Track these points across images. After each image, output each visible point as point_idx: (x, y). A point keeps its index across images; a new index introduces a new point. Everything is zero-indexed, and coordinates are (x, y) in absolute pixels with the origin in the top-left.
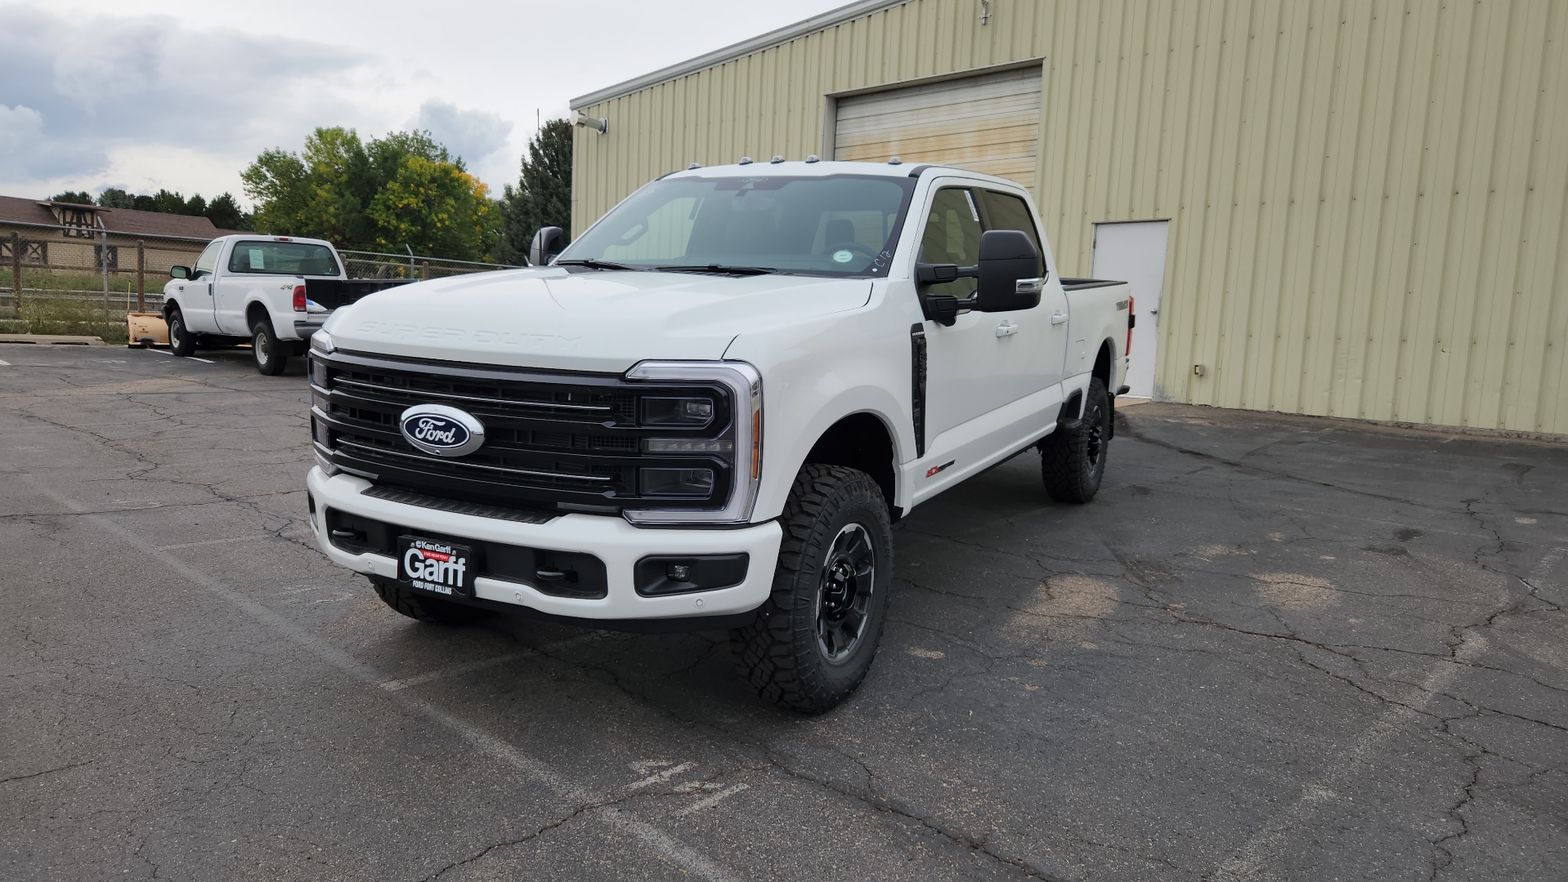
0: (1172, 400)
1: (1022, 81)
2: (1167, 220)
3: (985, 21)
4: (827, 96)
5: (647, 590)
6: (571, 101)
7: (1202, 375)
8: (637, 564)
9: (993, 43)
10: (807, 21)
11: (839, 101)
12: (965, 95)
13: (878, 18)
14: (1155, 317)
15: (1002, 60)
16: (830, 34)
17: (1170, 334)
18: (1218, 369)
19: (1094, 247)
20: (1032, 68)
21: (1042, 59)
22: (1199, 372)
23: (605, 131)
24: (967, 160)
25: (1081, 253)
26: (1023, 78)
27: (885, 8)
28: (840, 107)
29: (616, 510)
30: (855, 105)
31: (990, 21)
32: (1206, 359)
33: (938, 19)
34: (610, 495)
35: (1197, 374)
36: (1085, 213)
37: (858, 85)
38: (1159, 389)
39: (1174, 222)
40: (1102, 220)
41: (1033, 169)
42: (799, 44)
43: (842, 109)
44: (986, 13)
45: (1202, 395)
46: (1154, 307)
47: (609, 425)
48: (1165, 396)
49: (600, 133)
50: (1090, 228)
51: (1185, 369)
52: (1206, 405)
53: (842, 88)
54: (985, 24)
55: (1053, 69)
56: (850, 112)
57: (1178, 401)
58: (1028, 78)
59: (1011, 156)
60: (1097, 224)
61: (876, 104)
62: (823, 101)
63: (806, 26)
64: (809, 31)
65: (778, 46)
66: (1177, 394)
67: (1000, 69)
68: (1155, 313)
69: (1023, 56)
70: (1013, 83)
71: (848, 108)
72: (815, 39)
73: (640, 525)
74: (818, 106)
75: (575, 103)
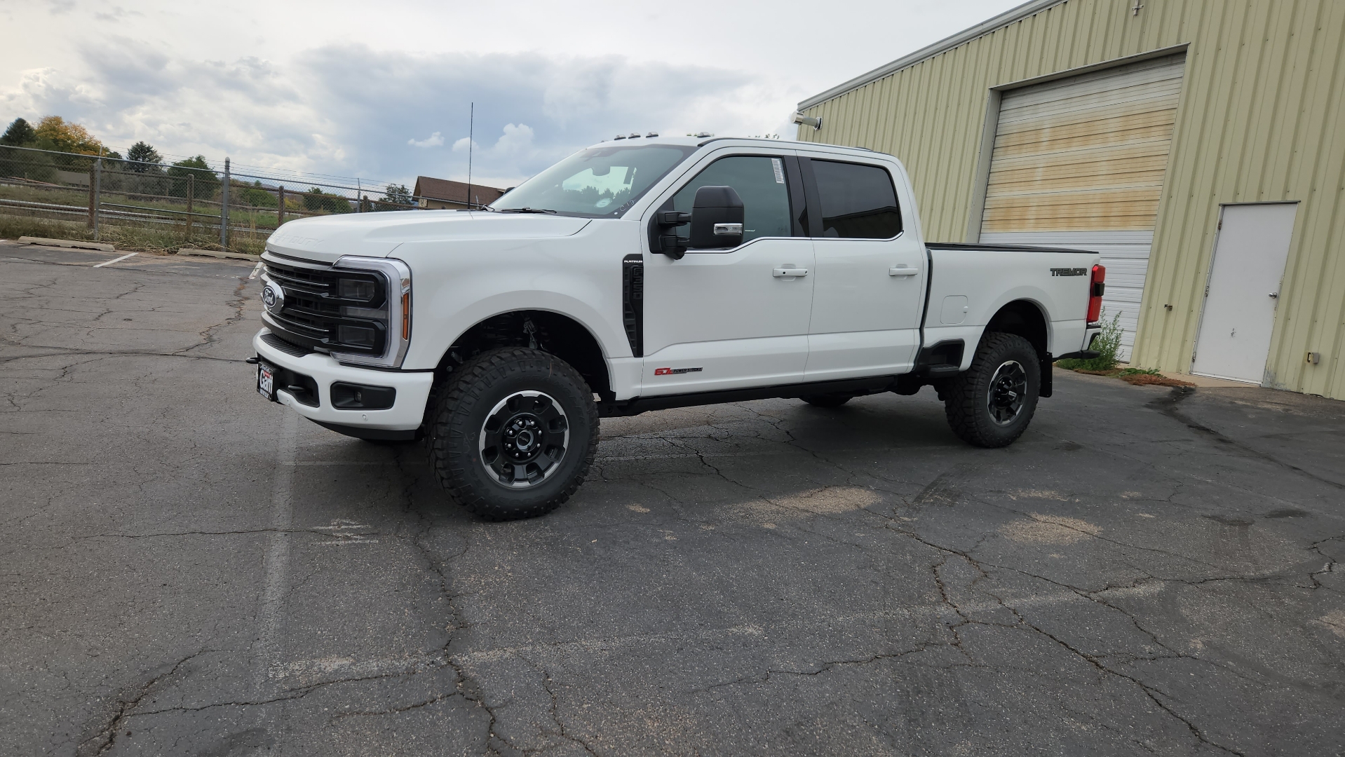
0: (1282, 387)
1: (1169, 68)
2: (1295, 203)
3: (1137, 12)
4: (991, 89)
5: (338, 405)
6: (799, 104)
7: (1316, 364)
8: (331, 386)
9: (1142, 32)
10: (982, 24)
11: (1003, 94)
12: (1115, 83)
13: (1042, 16)
14: (1273, 301)
15: (1150, 48)
16: (1000, 34)
17: (1287, 319)
18: (1334, 358)
19: (1219, 228)
20: (1177, 55)
21: (1187, 45)
22: (1313, 360)
23: (819, 127)
24: (1110, 144)
25: (1205, 234)
26: (1172, 65)
27: (1048, 7)
28: (1005, 99)
29: (328, 351)
30: (1016, 96)
31: (1141, 11)
32: (1322, 347)
33: (1094, 13)
34: (325, 341)
35: (1309, 361)
36: (1213, 195)
37: (1018, 78)
38: (1270, 374)
39: (1302, 206)
40: (1229, 201)
41: (1168, 152)
42: (974, 44)
43: (1006, 101)
44: (1139, 5)
45: (1314, 384)
46: (1274, 291)
47: (325, 295)
48: (1276, 383)
49: (816, 129)
50: (1216, 210)
51: (1300, 356)
52: (1317, 395)
53: (1005, 82)
54: (1136, 15)
55: (1196, 54)
56: (1012, 103)
57: (1288, 388)
58: (1176, 64)
59: (1152, 139)
60: (1224, 206)
61: (1035, 95)
62: (988, 94)
63: (980, 29)
64: (983, 33)
65: (957, 48)
66: (1288, 381)
67: (1149, 57)
68: (1275, 296)
69: (1170, 43)
70: (1162, 69)
71: (1011, 100)
72: (987, 40)
73: (343, 364)
74: (983, 99)
75: (802, 106)
